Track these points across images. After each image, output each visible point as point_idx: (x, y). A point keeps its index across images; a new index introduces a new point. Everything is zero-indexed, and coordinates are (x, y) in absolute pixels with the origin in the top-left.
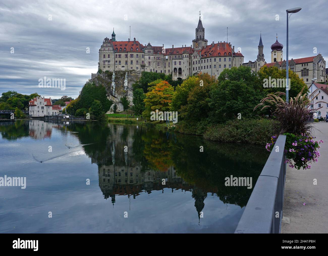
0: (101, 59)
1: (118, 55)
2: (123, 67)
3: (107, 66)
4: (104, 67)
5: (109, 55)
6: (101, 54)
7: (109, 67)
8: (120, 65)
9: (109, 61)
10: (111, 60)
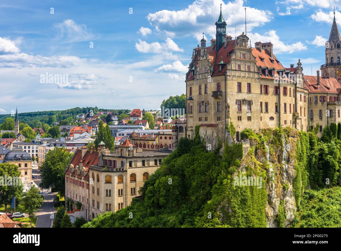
0: (232, 95)
1: (264, 86)
2: (272, 118)
3: (244, 116)
4: (240, 118)
5: (249, 85)
6: (232, 80)
7: (249, 119)
8: (266, 115)
9: (250, 103)
10: (253, 99)
